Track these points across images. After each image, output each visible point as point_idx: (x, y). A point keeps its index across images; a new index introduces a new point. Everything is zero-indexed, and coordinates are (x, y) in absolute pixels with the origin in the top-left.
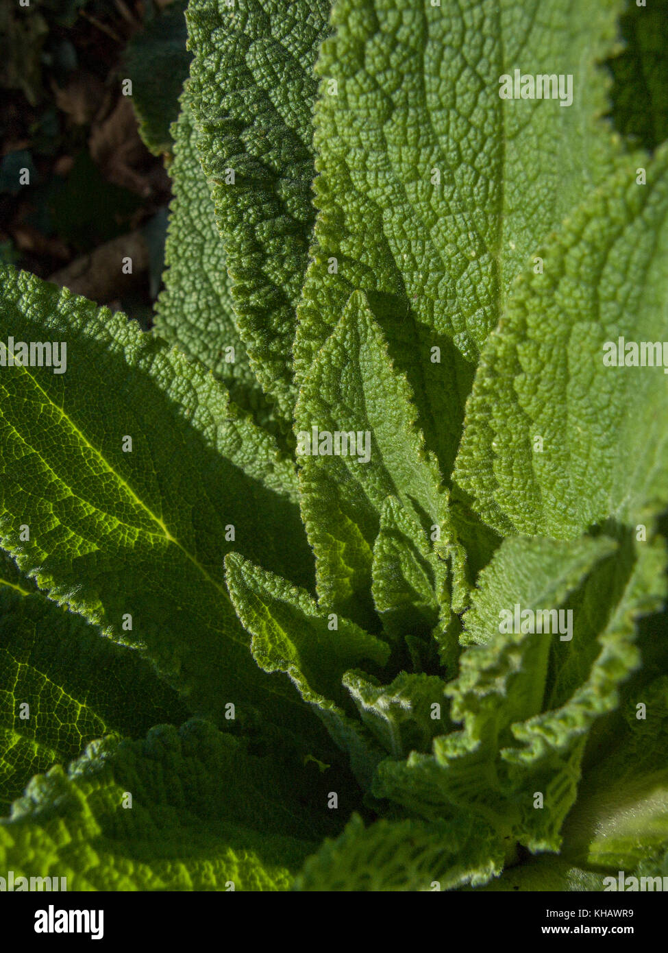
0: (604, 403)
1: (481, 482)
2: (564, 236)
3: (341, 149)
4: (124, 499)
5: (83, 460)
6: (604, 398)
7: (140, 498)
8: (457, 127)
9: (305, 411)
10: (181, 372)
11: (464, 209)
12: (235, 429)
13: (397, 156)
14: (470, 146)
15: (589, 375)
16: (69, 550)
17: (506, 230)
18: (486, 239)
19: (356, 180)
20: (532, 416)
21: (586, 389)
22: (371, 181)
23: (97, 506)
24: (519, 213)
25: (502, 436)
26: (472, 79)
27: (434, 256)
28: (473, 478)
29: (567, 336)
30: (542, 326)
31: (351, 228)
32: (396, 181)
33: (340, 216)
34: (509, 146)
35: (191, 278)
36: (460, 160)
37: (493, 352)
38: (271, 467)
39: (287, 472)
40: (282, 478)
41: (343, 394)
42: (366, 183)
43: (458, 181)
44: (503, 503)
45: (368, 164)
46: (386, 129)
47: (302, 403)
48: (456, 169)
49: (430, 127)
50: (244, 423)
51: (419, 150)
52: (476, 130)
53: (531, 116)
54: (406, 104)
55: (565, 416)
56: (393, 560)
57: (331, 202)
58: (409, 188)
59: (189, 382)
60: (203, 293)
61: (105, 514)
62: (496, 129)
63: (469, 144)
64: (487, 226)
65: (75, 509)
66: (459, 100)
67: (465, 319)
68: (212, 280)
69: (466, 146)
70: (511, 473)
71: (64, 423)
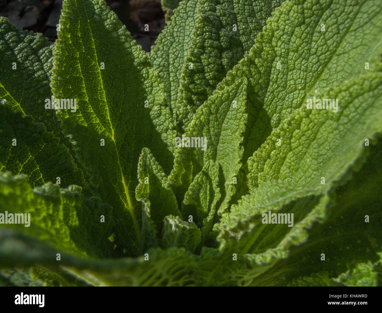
0: (324, 153)
1: (258, 166)
2: (343, 86)
3: (275, 28)
4: (105, 114)
5: (98, 91)
6: (324, 152)
7: (111, 117)
8: (321, 42)
9: (202, 110)
10: (152, 78)
11: (306, 71)
12: (161, 109)
13: (294, 40)
14: (322, 50)
15: (323, 141)
16: (77, 120)
17: (316, 85)
18: (308, 85)
19: (274, 41)
20: (293, 148)
21: (319, 146)
22: (279, 45)
23: (94, 111)
24: (325, 81)
25: (277, 151)
26: (336, 29)
27: (285, 82)
28: (256, 164)
29: (323, 123)
30: (316, 115)
31: (262, 56)
32: (288, 49)
33: (262, 50)
34: (335, 57)
35: (163, 52)
36: (315, 53)
37: (294, 116)
38: (167, 130)
39: (172, 135)
40: (169, 136)
41: (219, 111)
42: (277, 44)
43: (310, 60)
44: (261, 179)
45: (282, 38)
46: (297, 29)
47: (203, 107)
48: (312, 56)
49: (312, 37)
50: (166, 108)
51: (303, 43)
52: (327, 46)
53: (350, 51)
54: (308, 25)
55: (305, 154)
56: (200, 185)
57: (261, 43)
58: (291, 54)
59: (152, 84)
60: (164, 60)
61: (95, 115)
62: (334, 49)
63: (322, 49)
64: (311, 81)
65: (87, 106)
66: (327, 33)
67: (282, 110)
68: (170, 57)
69: (321, 50)
70: (271, 168)
71: (98, 73)
